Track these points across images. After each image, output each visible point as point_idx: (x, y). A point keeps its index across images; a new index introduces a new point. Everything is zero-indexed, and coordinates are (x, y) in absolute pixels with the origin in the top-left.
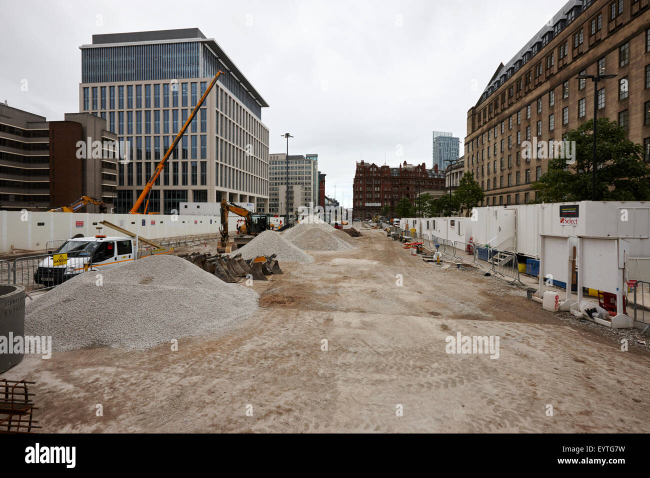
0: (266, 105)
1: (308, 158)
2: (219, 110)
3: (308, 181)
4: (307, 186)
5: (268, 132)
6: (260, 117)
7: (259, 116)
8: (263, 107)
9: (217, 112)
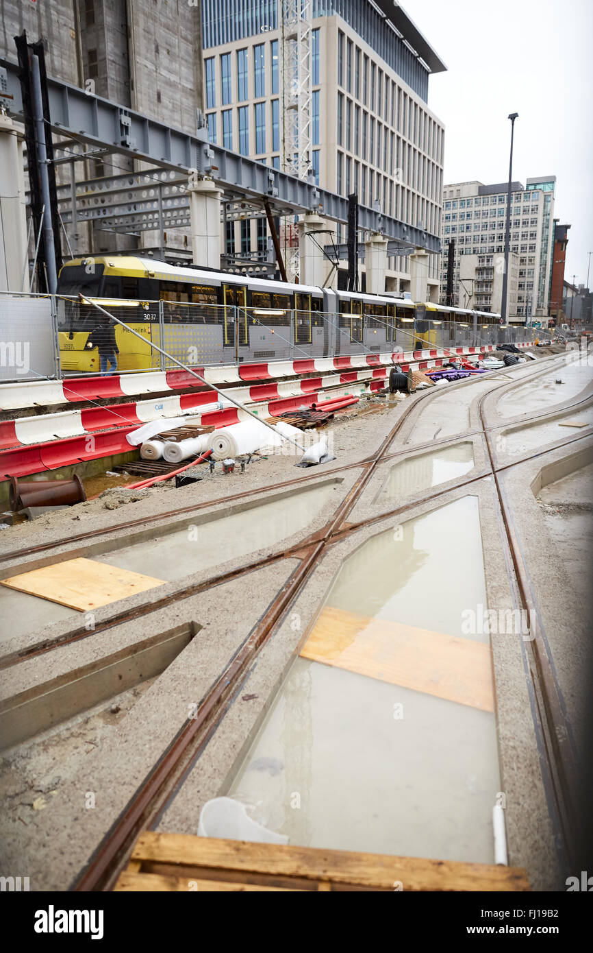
0: (438, 66)
1: (531, 188)
2: (344, 91)
3: (528, 242)
4: (524, 255)
5: (443, 131)
6: (425, 97)
7: (424, 95)
8: (434, 72)
9: (341, 95)
